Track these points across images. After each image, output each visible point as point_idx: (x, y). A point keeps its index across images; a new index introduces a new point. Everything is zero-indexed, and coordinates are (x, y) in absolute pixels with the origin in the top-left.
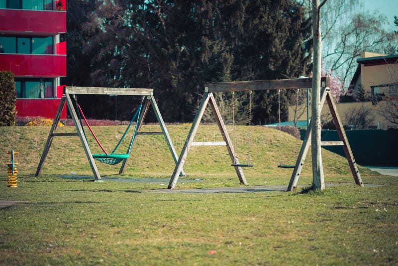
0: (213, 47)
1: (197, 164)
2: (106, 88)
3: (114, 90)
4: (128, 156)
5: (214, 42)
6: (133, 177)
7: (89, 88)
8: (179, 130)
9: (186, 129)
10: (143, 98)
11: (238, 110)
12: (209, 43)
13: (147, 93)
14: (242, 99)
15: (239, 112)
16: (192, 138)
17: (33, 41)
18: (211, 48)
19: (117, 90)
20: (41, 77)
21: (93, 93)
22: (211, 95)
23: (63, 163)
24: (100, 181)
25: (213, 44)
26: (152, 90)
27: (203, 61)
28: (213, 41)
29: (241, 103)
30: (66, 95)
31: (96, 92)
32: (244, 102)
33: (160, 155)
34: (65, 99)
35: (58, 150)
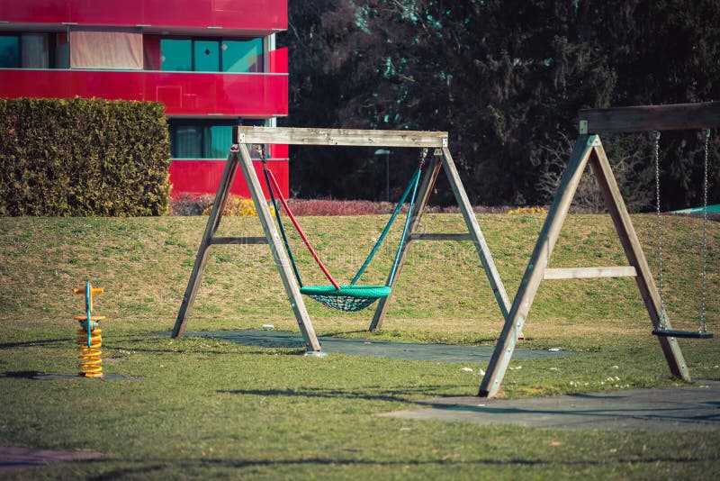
0: (576, 57)
1: (548, 300)
2: (334, 131)
3: (356, 135)
4: (387, 291)
5: (579, 45)
6: (401, 340)
7: (295, 129)
8: (509, 224)
9: (523, 221)
10: (425, 155)
11: (625, 181)
12: (568, 48)
13: (434, 140)
14: (636, 159)
15: (627, 184)
16: (543, 259)
17: (225, 47)
18: (573, 58)
19: (362, 136)
20: (240, 118)
21: (306, 143)
22: (596, 142)
23: (257, 297)
24: (319, 355)
25: (577, 51)
26: (446, 135)
27: (556, 85)
28: (576, 44)
29: (632, 166)
30: (238, 148)
31: (312, 140)
32: (639, 164)
33: (467, 279)
34: (236, 157)
35: (247, 269)
